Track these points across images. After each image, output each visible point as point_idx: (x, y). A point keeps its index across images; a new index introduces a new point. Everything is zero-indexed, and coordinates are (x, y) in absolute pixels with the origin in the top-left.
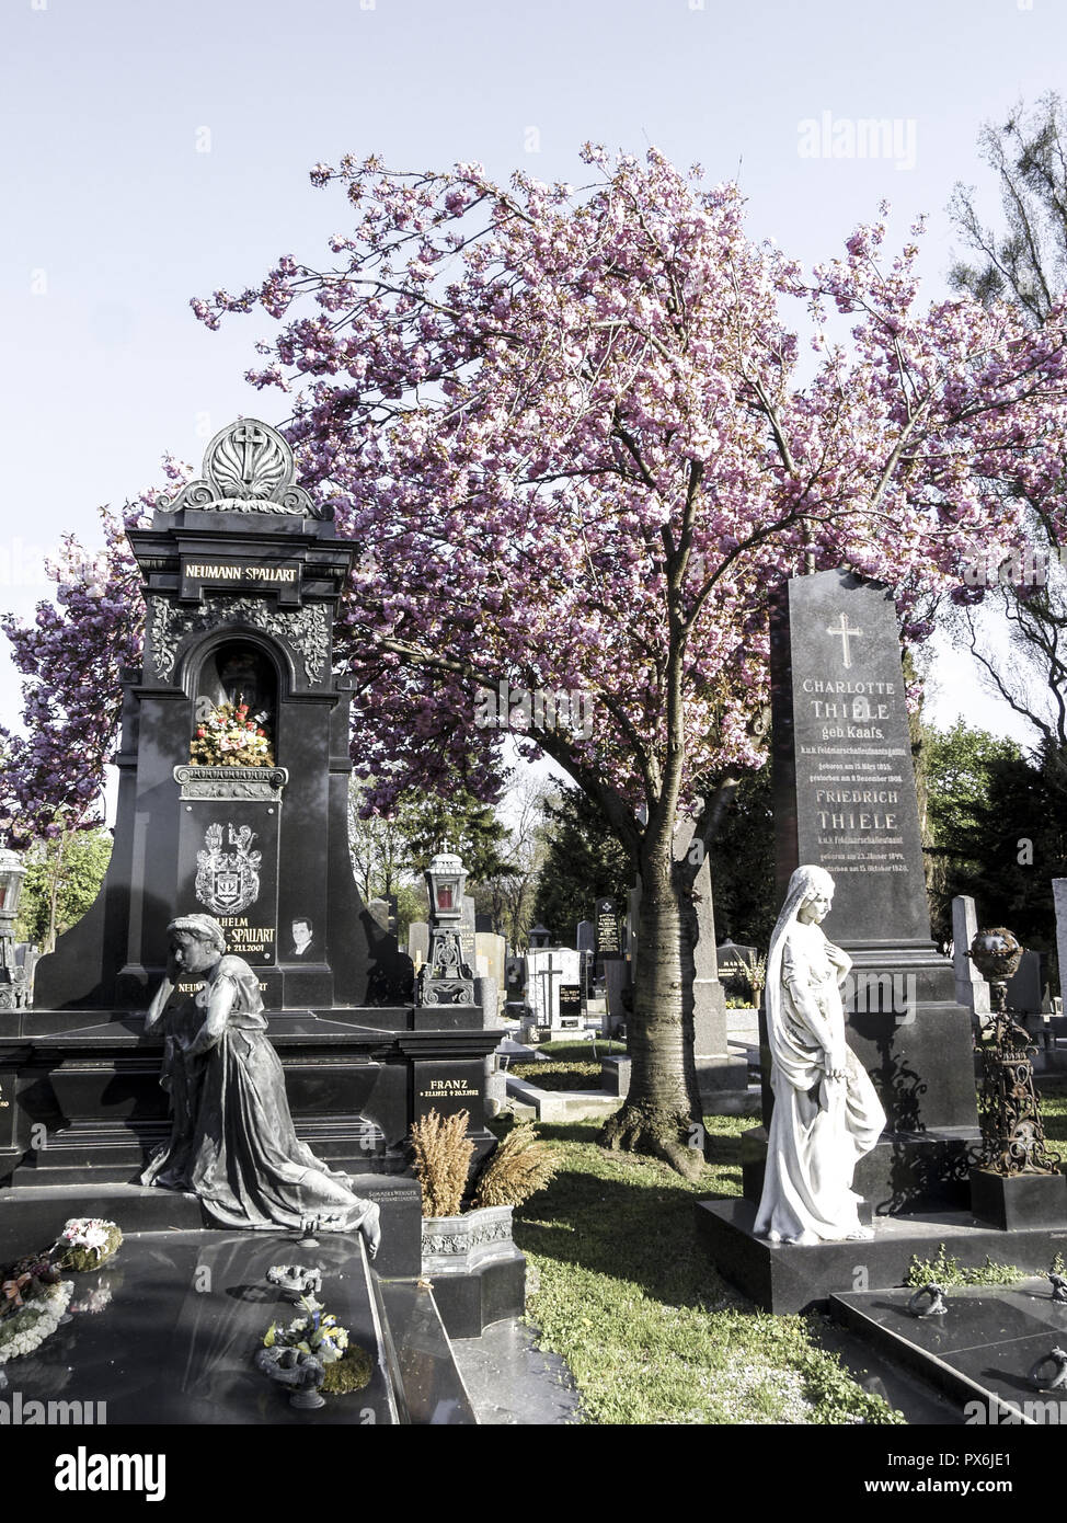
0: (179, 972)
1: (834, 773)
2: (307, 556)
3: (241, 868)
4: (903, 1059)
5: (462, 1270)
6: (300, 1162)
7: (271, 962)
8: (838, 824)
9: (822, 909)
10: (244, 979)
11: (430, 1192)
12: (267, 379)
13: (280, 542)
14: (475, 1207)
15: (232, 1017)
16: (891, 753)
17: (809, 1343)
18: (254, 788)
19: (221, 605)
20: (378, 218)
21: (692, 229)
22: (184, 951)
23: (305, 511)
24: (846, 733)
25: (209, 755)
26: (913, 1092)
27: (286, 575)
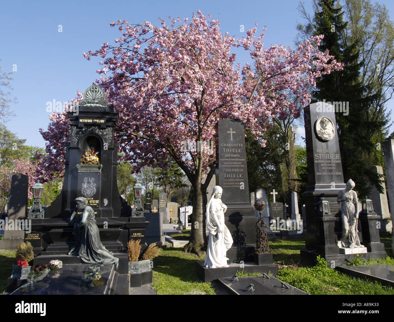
0: (77, 210)
1: (228, 165)
2: (107, 117)
3: (92, 187)
4: (241, 229)
5: (137, 273)
6: (102, 250)
7: (98, 207)
8: (228, 176)
9: (220, 195)
10: (90, 211)
11: (131, 256)
12: (101, 72)
13: (101, 113)
14: (142, 260)
15: (87, 219)
16: (241, 160)
17: (210, 287)
18: (94, 169)
19: (88, 128)
20: (126, 34)
21: (197, 39)
22: (78, 205)
23: (107, 106)
24: (231, 155)
25: (85, 162)
26: (243, 236)
27: (102, 121)
